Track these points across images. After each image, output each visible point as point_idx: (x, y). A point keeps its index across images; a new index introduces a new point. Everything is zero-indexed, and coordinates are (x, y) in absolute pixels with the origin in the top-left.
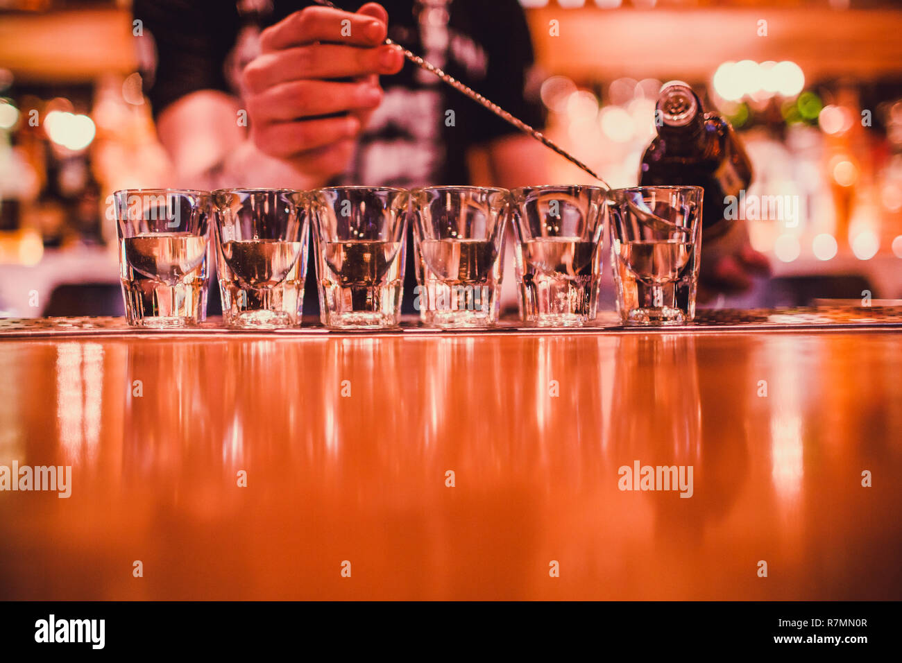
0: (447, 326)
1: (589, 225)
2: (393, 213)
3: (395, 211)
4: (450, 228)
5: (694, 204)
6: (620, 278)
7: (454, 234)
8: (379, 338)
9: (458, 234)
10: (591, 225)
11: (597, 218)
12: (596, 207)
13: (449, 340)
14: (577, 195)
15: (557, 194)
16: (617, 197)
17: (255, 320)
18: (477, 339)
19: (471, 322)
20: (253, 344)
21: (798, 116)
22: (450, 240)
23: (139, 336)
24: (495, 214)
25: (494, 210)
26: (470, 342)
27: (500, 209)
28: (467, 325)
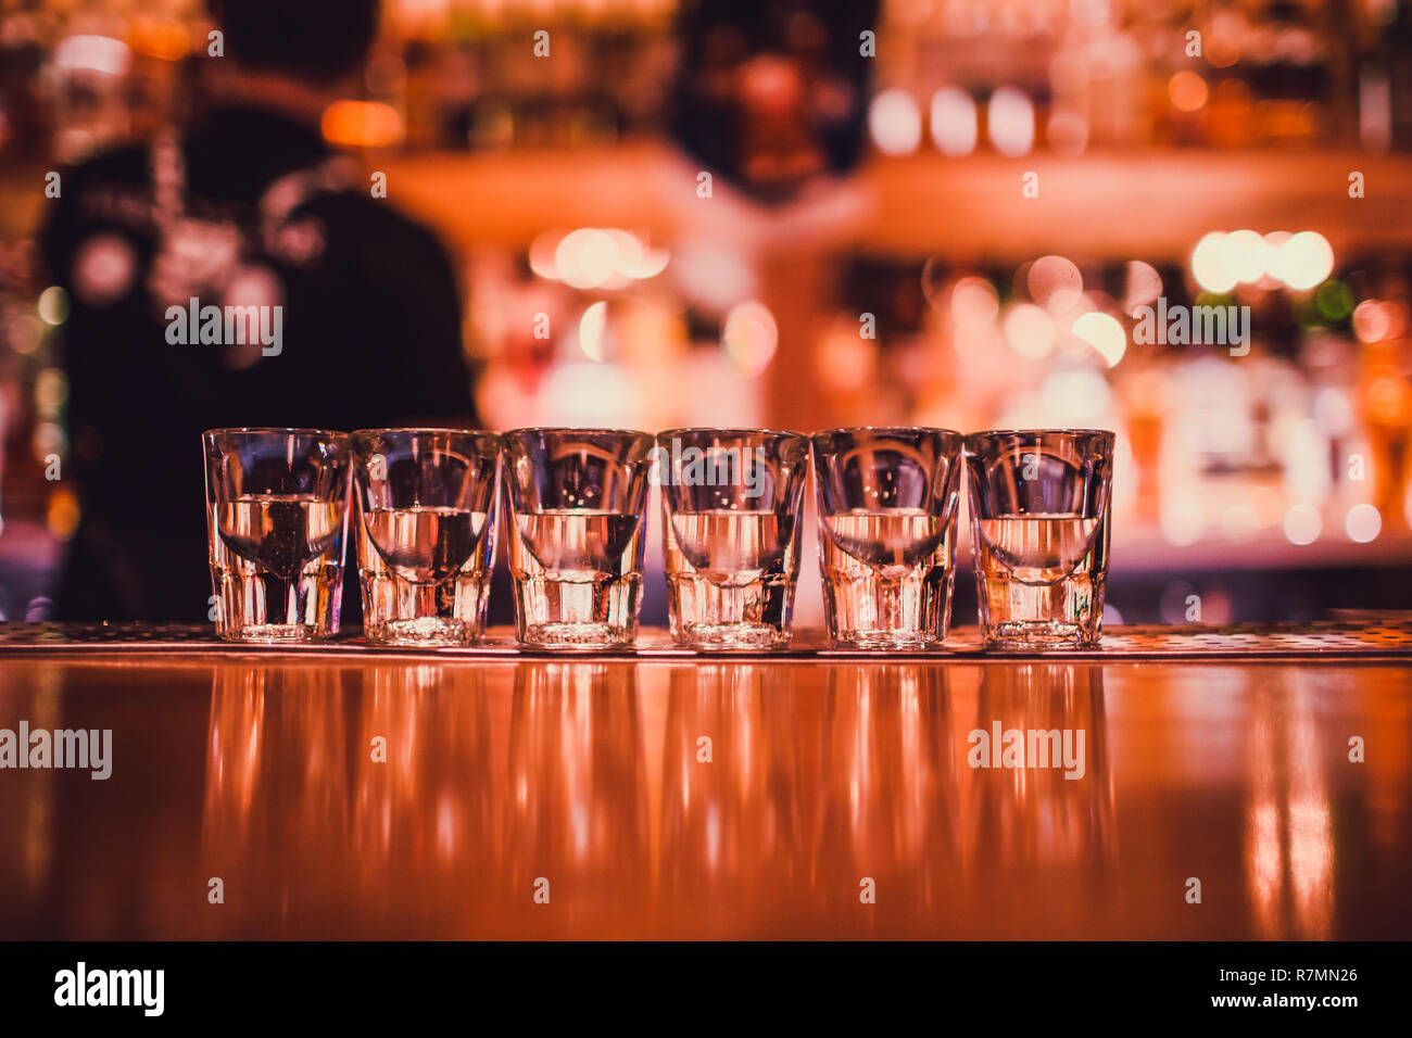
0: (708, 647)
1: (935, 489)
2: (628, 470)
3: (631, 466)
4: (718, 493)
5: (1101, 457)
6: (983, 573)
7: (725, 501)
8: (603, 664)
9: (730, 503)
10: (938, 489)
11: (948, 479)
12: (946, 462)
13: (712, 670)
14: (917, 445)
15: (885, 441)
16: (980, 446)
17: (412, 632)
18: (758, 668)
19: (749, 642)
20: (409, 671)
21: (1316, 317)
22: (720, 512)
23: (229, 654)
24: (786, 471)
25: (786, 466)
26: (745, 671)
27: (794, 464)
28: (742, 646)
